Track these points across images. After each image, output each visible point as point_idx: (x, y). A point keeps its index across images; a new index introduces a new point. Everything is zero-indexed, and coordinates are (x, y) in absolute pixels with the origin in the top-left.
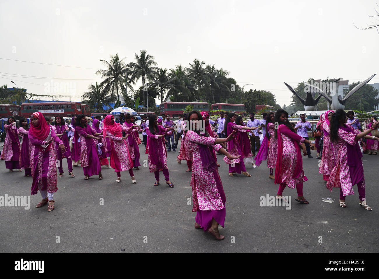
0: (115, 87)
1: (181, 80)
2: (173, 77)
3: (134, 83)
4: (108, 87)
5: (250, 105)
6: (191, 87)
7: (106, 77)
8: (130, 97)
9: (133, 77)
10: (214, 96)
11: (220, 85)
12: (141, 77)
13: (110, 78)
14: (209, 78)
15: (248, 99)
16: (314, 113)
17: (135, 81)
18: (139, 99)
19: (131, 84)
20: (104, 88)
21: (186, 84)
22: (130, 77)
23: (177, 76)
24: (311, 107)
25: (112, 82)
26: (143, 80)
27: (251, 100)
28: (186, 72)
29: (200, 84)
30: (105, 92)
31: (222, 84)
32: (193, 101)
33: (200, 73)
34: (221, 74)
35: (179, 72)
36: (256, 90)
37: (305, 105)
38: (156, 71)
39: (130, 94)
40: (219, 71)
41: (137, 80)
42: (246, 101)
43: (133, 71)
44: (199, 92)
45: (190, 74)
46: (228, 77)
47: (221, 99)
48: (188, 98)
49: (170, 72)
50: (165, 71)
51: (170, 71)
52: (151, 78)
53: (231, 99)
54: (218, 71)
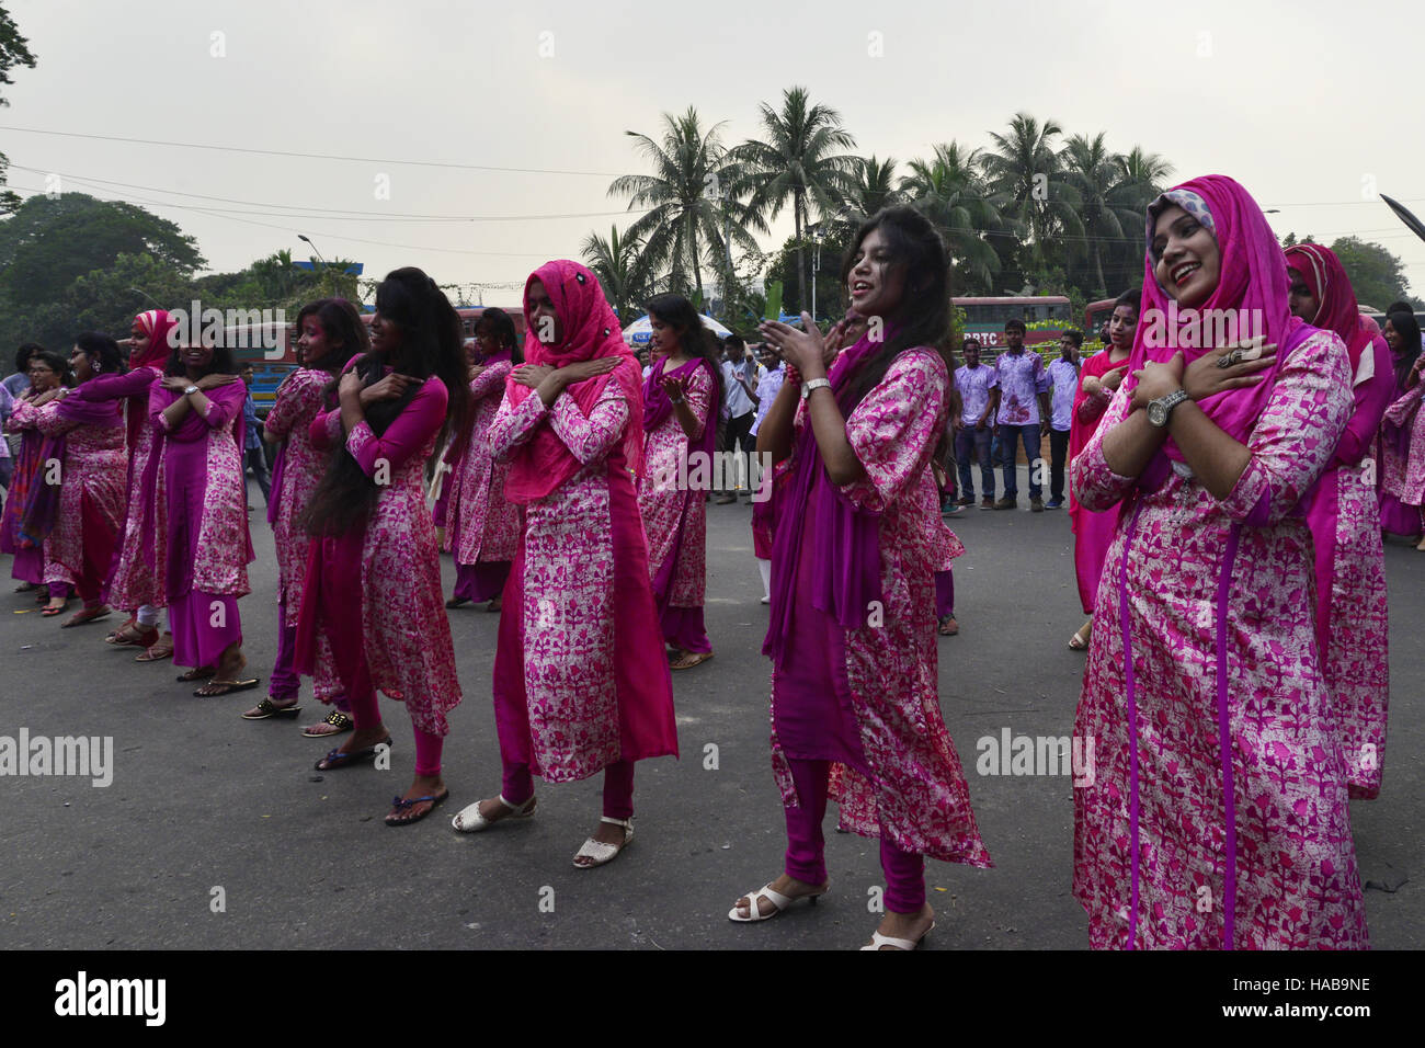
0: (686, 245)
1: (953, 206)
2: (922, 192)
3: (761, 225)
4: (657, 247)
6: (1002, 234)
7: (648, 207)
8: (743, 283)
9: (760, 201)
10: (1102, 268)
11: (1124, 221)
12: (790, 201)
13: (663, 209)
14: (1078, 193)
17: (767, 217)
18: (779, 287)
19: (751, 228)
20: (642, 249)
21: (980, 222)
22: (746, 200)
23: (939, 190)
25: (674, 222)
26: (800, 209)
28: (980, 172)
29: (1043, 220)
30: (645, 264)
32: (1012, 292)
34: (1136, 171)
35: (950, 173)
36: (1292, 236)
38: (850, 172)
39: (752, 273)
40: (1126, 160)
41: (775, 211)
43: (758, 177)
44: (1036, 255)
45: (994, 178)
46: (1162, 184)
48: (989, 279)
49: (911, 173)
50: (887, 170)
51: (911, 168)
52: (831, 199)
54: (1118, 159)
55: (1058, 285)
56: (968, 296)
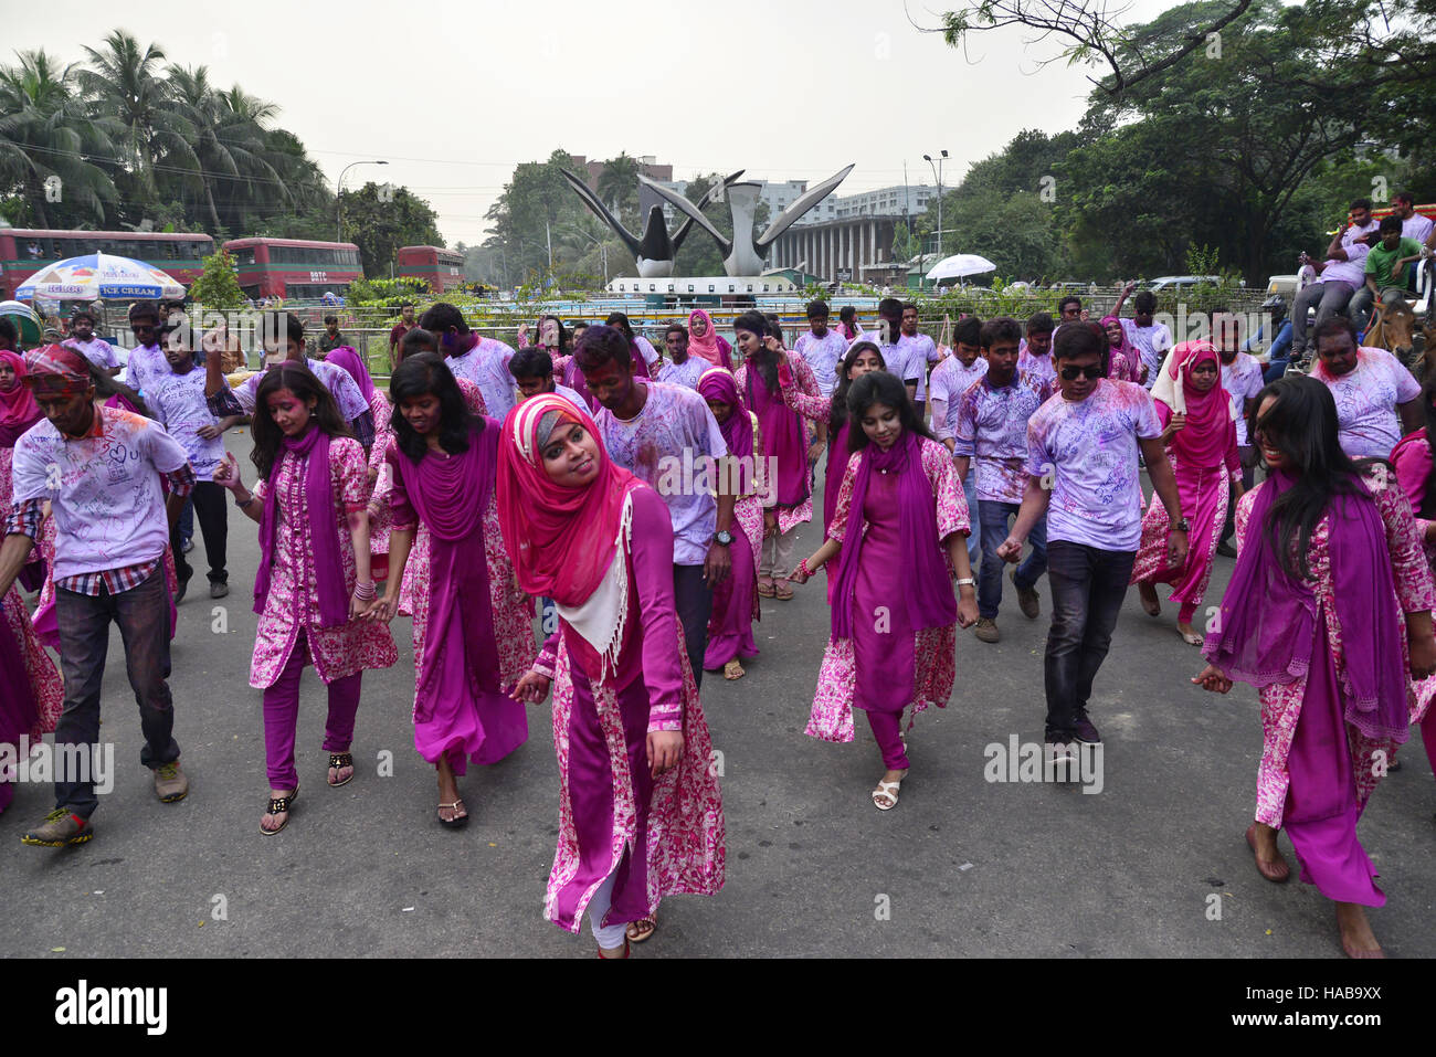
1: (56, 126)
2: (14, 106)
5: (371, 245)
10: (215, 205)
14: (189, 124)
15: (361, 222)
23: (37, 105)
24: (662, 264)
27: (375, 227)
28: (76, 90)
31: (244, 151)
32: (129, 225)
33: (145, 97)
37: (640, 258)
40: (227, 96)
42: (355, 230)
44: (149, 185)
45: (94, 98)
46: (269, 124)
47: (248, 219)
48: (100, 210)
53: (295, 221)
54: (221, 94)
55: (179, 222)
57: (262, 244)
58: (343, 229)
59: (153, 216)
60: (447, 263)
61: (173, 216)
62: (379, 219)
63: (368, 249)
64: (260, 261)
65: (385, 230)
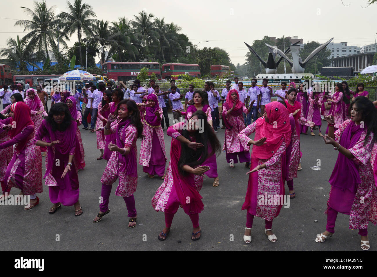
0: (43, 43)
1: (125, 36)
2: (116, 31)
3: (67, 38)
4: (33, 42)
5: (204, 65)
6: (138, 44)
7: (30, 30)
8: (64, 56)
9: (67, 30)
10: (164, 54)
11: (170, 42)
12: (76, 31)
13: (35, 31)
14: (159, 34)
15: (202, 59)
16: (276, 76)
17: (69, 36)
18: (74, 57)
19: (64, 39)
20: (28, 44)
21: (132, 41)
22: (62, 30)
23: (121, 31)
24: (272, 70)
25: (38, 36)
26: (79, 35)
27: (205, 59)
28: (131, 26)
29: (148, 40)
30: (29, 48)
31: (173, 40)
32: (141, 60)
33: (148, 27)
34: (172, 29)
35: (123, 26)
36: (210, 48)
37: (266, 68)
38: (95, 24)
39: (64, 51)
40: (169, 25)
41: (71, 34)
42: (200, 60)
43: (67, 23)
44: (147, 50)
45: (135, 28)
46: (179, 32)
47: (172, 58)
48: (135, 56)
49: (113, 26)
50: (106, 24)
51: (112, 24)
52: (89, 32)
53: (184, 58)
54: (168, 25)
55: (153, 59)
56: (129, 62)
57: (172, 65)
58: (196, 60)
59: (147, 58)
60: (224, 70)
61: (152, 58)
62: (207, 57)
63: (203, 66)
64: (171, 69)
65: (209, 60)
